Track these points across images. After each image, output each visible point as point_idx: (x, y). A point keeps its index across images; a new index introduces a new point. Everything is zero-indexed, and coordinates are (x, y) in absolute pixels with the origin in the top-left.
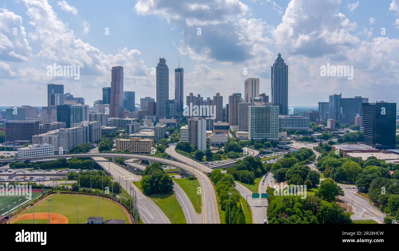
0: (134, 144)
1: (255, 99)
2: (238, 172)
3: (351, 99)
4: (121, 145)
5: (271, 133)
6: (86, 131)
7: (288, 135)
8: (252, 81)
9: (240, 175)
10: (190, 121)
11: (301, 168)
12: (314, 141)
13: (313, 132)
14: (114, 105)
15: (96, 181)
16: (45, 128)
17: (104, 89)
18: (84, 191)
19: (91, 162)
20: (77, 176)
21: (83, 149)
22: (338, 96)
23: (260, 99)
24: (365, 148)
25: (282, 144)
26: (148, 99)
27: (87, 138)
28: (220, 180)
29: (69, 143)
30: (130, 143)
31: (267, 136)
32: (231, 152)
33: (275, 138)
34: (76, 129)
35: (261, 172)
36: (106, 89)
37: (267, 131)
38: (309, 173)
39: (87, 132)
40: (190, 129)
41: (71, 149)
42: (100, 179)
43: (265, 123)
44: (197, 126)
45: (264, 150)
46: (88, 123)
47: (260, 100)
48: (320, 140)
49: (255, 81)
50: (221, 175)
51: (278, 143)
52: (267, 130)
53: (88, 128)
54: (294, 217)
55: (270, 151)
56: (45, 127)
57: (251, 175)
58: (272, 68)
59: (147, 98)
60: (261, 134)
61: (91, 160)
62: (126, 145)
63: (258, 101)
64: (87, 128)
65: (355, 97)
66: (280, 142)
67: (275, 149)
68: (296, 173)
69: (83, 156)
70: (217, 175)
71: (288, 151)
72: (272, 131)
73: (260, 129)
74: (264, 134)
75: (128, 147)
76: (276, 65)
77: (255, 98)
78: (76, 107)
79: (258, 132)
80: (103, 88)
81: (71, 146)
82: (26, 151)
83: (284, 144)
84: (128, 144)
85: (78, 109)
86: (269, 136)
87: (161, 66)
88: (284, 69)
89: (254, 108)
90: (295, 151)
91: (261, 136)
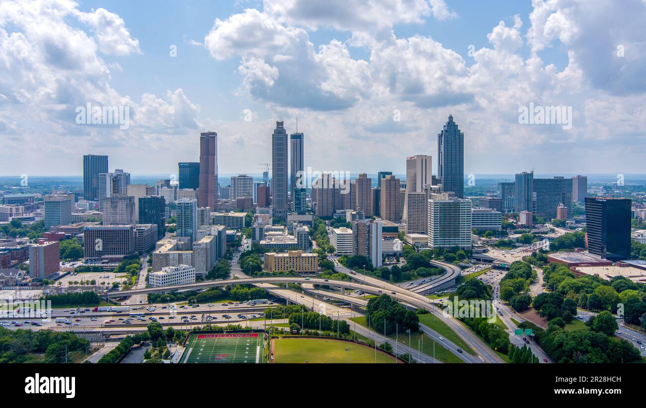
0: (295, 260)
1: (431, 188)
3: (549, 180)
4: (277, 262)
5: (461, 237)
8: (422, 159)
10: (357, 224)
12: (513, 246)
14: (207, 192)
16: (137, 235)
17: (181, 164)
18: (307, 332)
19: (258, 291)
22: (528, 174)
23: (439, 188)
24: (591, 258)
25: (476, 253)
26: (243, 177)
27: (217, 251)
29: (207, 261)
30: (289, 259)
32: (422, 268)
33: (466, 244)
36: (186, 164)
39: (217, 243)
40: (357, 236)
43: (453, 224)
44: (369, 232)
45: (461, 264)
46: (218, 230)
48: (522, 244)
49: (426, 160)
51: (472, 252)
52: (456, 234)
53: (218, 237)
54: (589, 356)
55: (468, 264)
56: (137, 233)
58: (440, 136)
59: (241, 176)
60: (447, 240)
62: (283, 262)
63: (436, 192)
65: (555, 177)
66: (473, 250)
71: (492, 264)
72: (462, 235)
73: (446, 233)
74: (451, 240)
75: (286, 264)
76: (446, 132)
79: (443, 236)
80: (179, 164)
81: (209, 265)
82: (165, 277)
83: (478, 253)
84: (286, 261)
85: (189, 206)
86: (458, 242)
87: (279, 133)
88: (458, 139)
89: (438, 203)
90: (501, 264)
91: (447, 242)
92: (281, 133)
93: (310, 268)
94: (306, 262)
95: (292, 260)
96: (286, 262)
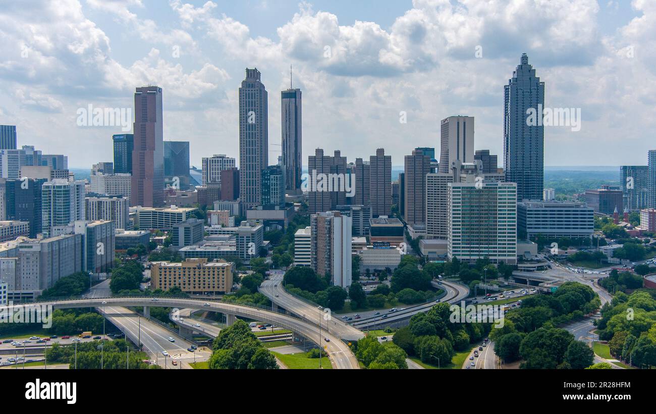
0: (192, 273)
1: (463, 167)
2: (416, 340)
4: (163, 276)
5: (499, 244)
6: (80, 245)
7: (540, 250)
8: (458, 123)
9: (422, 346)
10: (316, 219)
11: (552, 334)
12: (602, 262)
13: (602, 239)
14: (143, 177)
15: (111, 363)
17: (116, 138)
19: (95, 318)
20: (68, 355)
21: (75, 287)
23: (476, 166)
25: (524, 270)
26: (219, 159)
27: (82, 260)
28: (375, 361)
29: (42, 274)
30: (182, 271)
31: (491, 251)
32: (407, 290)
33: (508, 255)
34: (59, 241)
35: (469, 340)
36: (122, 137)
37: (490, 240)
38: (569, 346)
39: (82, 247)
40: (316, 238)
41: (46, 287)
42: (121, 361)
43: (486, 221)
44: (330, 231)
45: (482, 285)
46: (86, 225)
47: (474, 167)
48: (618, 260)
49: (465, 123)
50: (377, 347)
51: (516, 268)
52: (490, 238)
53: (86, 236)
55: (496, 287)
57: (445, 348)
58: (506, 89)
59: (218, 157)
60: (476, 248)
61: (95, 314)
63: (470, 172)
64: (82, 236)
66: (519, 265)
67: (506, 283)
68: (542, 346)
69: (77, 304)
70: (369, 349)
71: (537, 288)
72: (501, 240)
73: (474, 236)
74: (482, 248)
75: (177, 279)
76: (514, 82)
77: (463, 164)
78: (54, 187)
79: (469, 241)
80: (114, 136)
81: (47, 280)
83: (528, 271)
84: (177, 274)
85: (60, 191)
86: (494, 251)
87: (249, 87)
88: (534, 92)
89: (460, 188)
90: (552, 288)
91: (476, 251)
92: (252, 87)
93: (216, 286)
94: (209, 275)
95: (187, 273)
96: (177, 276)
